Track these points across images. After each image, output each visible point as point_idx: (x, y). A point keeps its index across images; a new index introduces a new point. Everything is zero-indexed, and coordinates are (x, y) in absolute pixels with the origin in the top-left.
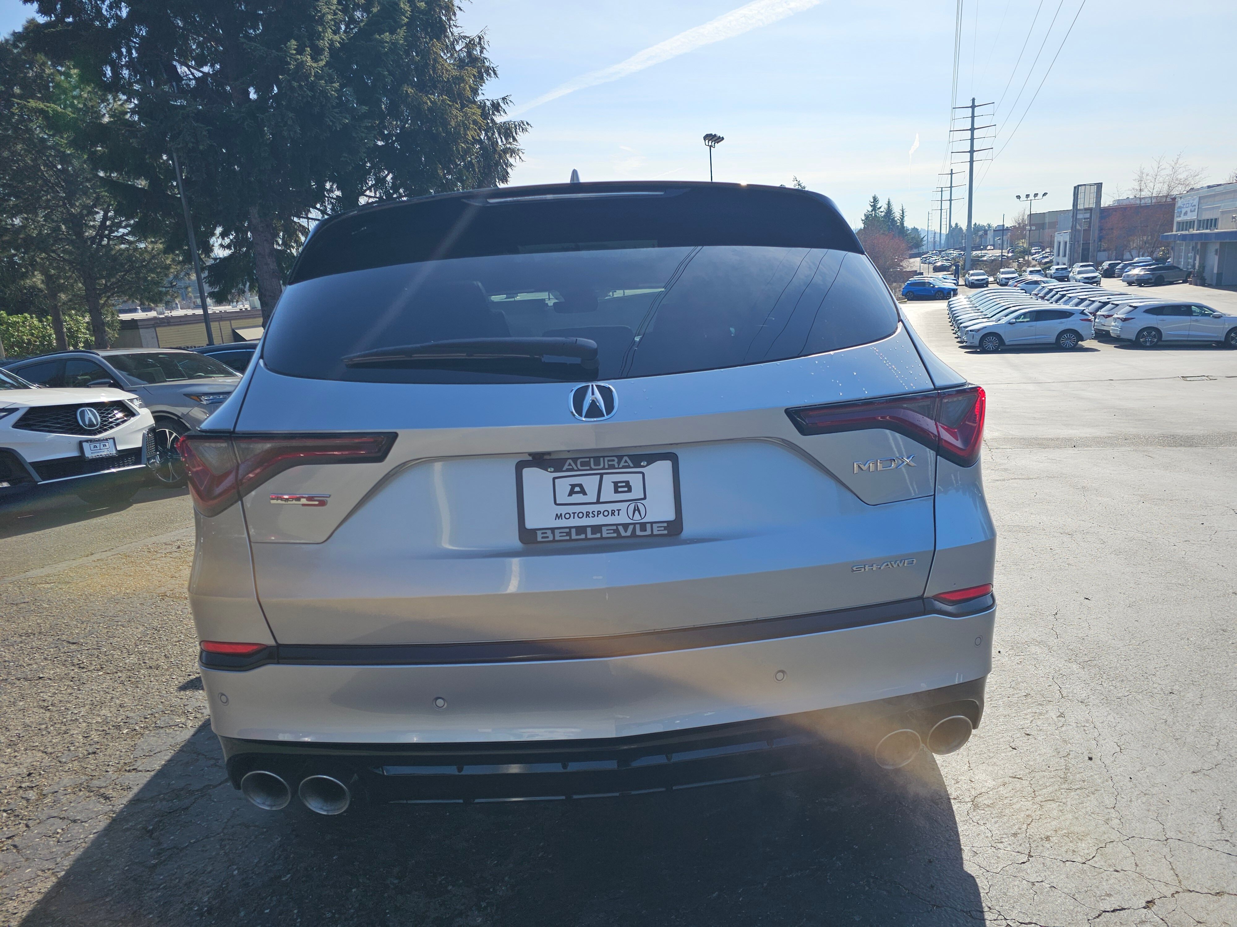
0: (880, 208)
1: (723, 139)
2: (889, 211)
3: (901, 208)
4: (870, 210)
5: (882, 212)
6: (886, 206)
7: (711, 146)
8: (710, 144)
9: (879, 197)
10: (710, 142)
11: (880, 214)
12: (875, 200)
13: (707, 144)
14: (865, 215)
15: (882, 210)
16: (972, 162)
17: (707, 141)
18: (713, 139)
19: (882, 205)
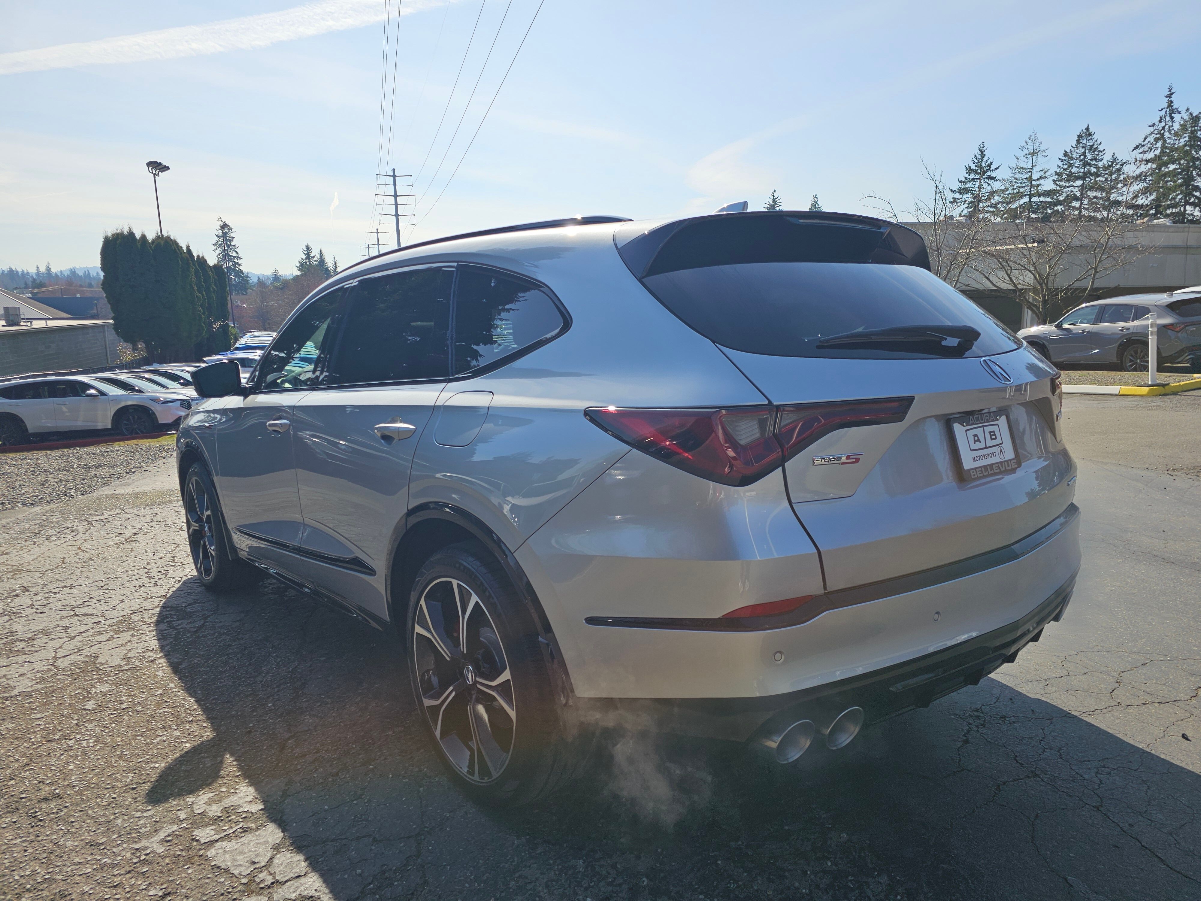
0: (314, 257)
1: (168, 168)
2: (322, 261)
3: (333, 259)
4: (304, 258)
5: (316, 261)
6: (318, 256)
7: (155, 175)
8: (154, 172)
9: (312, 247)
10: (154, 170)
11: (314, 262)
12: (308, 248)
13: (151, 171)
14: (300, 262)
15: (315, 259)
16: (398, 224)
17: (150, 168)
18: (157, 167)
19: (315, 253)
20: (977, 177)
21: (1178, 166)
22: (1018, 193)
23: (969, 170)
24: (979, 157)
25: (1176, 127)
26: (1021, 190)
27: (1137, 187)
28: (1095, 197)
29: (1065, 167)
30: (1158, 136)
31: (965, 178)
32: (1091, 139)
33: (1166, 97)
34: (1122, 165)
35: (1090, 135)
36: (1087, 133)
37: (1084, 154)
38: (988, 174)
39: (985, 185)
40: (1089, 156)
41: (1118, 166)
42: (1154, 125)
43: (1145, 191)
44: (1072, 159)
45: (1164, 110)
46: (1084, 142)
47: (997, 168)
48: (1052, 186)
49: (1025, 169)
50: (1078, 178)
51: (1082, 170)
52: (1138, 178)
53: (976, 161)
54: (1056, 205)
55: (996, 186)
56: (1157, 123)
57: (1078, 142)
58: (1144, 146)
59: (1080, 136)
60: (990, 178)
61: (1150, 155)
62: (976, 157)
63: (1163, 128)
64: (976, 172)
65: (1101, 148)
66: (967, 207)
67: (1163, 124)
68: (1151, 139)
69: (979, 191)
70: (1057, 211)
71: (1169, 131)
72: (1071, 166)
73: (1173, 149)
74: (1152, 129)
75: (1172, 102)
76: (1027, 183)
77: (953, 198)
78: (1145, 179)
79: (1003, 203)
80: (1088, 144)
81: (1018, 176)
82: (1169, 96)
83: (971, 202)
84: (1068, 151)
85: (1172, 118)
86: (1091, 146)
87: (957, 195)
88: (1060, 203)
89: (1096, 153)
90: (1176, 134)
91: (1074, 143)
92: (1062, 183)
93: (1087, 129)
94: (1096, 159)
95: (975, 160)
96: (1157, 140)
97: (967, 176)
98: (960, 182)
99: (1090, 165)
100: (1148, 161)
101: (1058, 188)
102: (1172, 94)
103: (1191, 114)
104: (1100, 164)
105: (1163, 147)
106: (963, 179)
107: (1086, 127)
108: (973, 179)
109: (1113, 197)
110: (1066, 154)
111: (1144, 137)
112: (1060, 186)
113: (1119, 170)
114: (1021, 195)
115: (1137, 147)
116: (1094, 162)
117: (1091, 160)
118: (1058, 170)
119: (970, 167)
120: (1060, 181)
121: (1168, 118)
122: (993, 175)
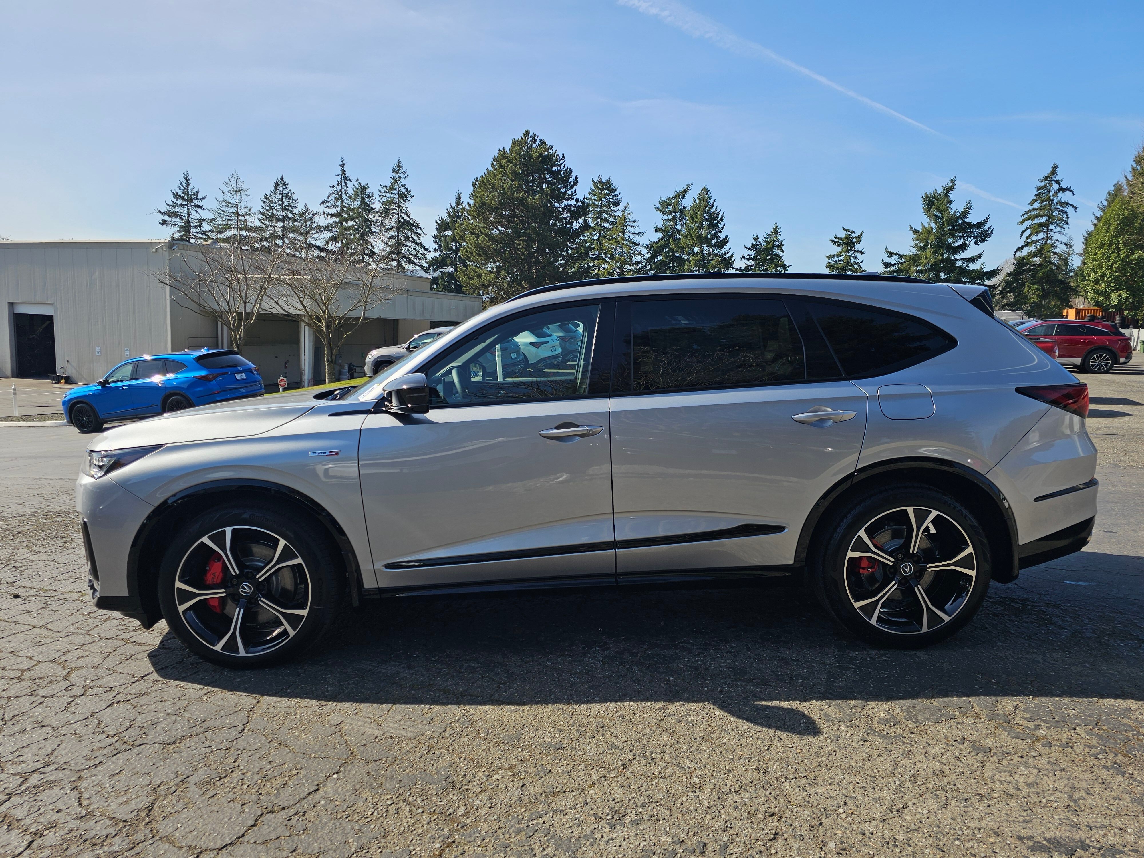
20: (185, 203)
21: (354, 223)
22: (227, 224)
23: (177, 196)
24: (184, 184)
25: (350, 192)
26: (229, 222)
27: (327, 235)
28: (294, 239)
29: (268, 208)
30: (337, 196)
31: (173, 202)
32: (286, 188)
33: (340, 166)
34: (314, 215)
35: (284, 184)
36: (281, 183)
37: (281, 200)
38: (195, 202)
39: (193, 212)
40: (286, 203)
41: (310, 216)
42: (333, 186)
43: (334, 239)
44: (272, 202)
45: (340, 176)
46: (281, 189)
47: (203, 198)
48: (258, 224)
49: (231, 204)
50: (278, 220)
51: (281, 214)
52: (327, 228)
53: (182, 188)
54: (261, 240)
55: (205, 215)
56: (336, 186)
57: (275, 188)
58: (328, 202)
59: (277, 184)
60: (197, 206)
61: (333, 211)
62: (181, 183)
63: (341, 191)
64: (183, 198)
65: (294, 197)
66: (178, 231)
67: (340, 187)
68: (332, 197)
69: (189, 217)
70: (263, 246)
71: (345, 194)
72: (272, 208)
73: (350, 209)
74: (333, 190)
75: (345, 171)
76: (234, 217)
77: (162, 220)
78: (332, 230)
79: (212, 231)
80: (284, 192)
81: (224, 209)
82: (343, 165)
83: (183, 227)
84: (269, 195)
85: (346, 184)
86: (287, 194)
87: (166, 218)
88: (266, 239)
89: (291, 201)
90: (350, 197)
91: (273, 189)
92: (266, 222)
93: (282, 179)
94: (291, 206)
95: (181, 186)
96: (336, 199)
97: (175, 200)
98: (168, 205)
99: (287, 210)
100: (332, 215)
101: (263, 226)
102: (344, 164)
103: (360, 184)
104: (296, 211)
105: (342, 206)
106: (171, 204)
107: (281, 177)
108: (182, 205)
109: (309, 240)
110: (266, 197)
111: (328, 195)
112: (265, 224)
113: (311, 219)
114: (229, 227)
115: (323, 202)
116: (290, 208)
117: (288, 206)
118: (262, 210)
119: (177, 193)
120: (264, 220)
121: (343, 184)
122: (200, 204)
